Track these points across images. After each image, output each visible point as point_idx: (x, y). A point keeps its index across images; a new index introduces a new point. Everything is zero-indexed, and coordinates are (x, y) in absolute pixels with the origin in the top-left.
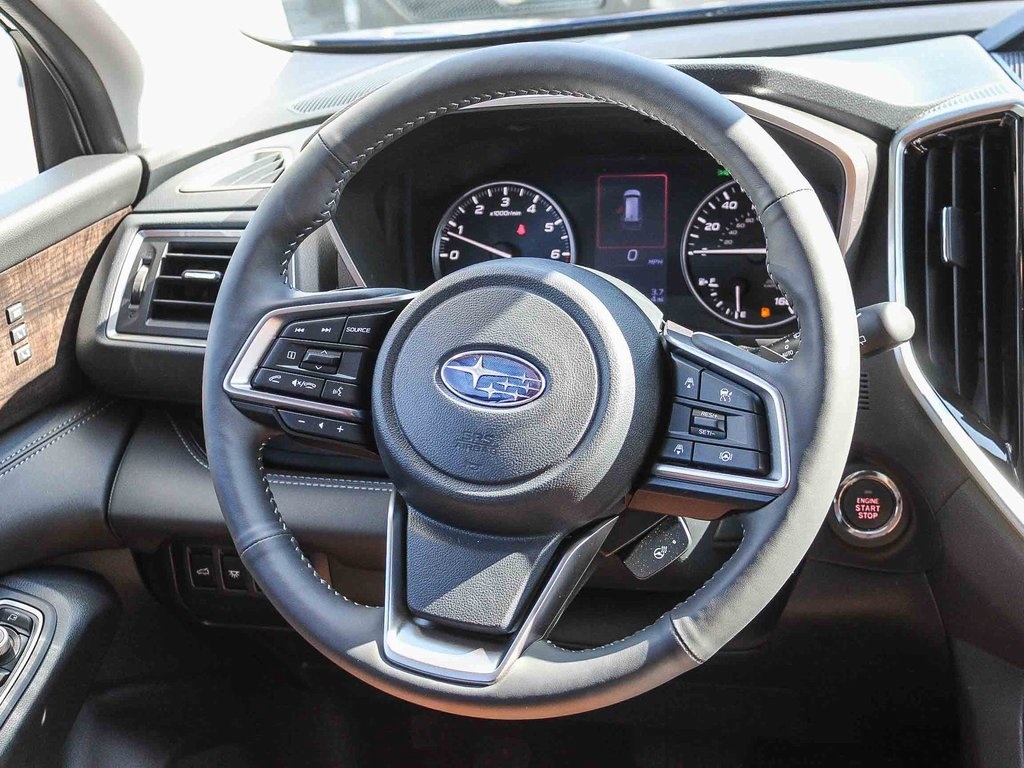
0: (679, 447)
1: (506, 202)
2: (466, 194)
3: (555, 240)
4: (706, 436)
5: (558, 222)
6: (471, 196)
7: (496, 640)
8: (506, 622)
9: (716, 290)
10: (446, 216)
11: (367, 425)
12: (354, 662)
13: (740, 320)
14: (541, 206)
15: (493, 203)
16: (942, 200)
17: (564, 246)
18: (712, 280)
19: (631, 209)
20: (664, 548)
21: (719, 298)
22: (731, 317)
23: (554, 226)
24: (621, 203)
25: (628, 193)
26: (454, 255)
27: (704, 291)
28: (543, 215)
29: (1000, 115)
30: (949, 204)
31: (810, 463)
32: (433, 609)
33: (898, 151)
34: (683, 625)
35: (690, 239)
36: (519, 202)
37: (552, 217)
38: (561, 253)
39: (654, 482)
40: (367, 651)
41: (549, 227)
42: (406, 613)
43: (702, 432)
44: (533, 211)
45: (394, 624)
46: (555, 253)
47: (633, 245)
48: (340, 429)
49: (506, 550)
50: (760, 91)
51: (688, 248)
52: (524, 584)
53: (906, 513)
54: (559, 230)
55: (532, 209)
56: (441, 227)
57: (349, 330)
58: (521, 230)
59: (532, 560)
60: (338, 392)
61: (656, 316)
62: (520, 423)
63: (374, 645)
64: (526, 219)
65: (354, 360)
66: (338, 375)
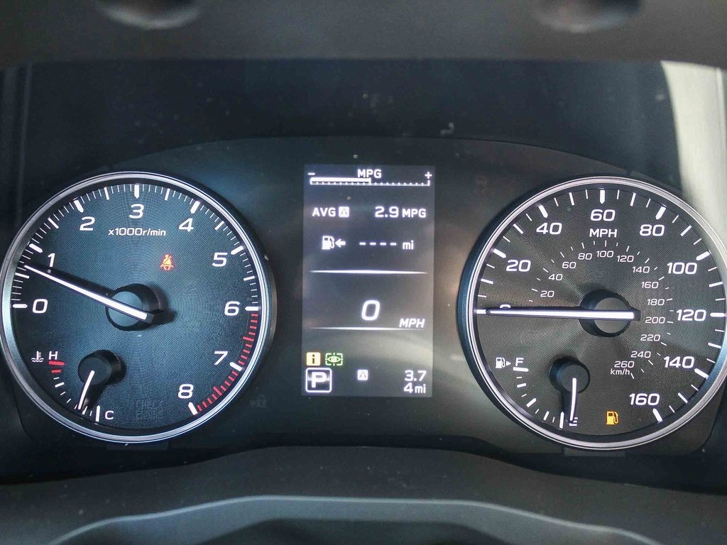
1: (139, 211)
2: (62, 195)
3: (232, 284)
5: (237, 251)
6: (70, 198)
13: (570, 430)
14: (204, 220)
15: (114, 212)
17: (248, 295)
18: (518, 360)
21: (531, 393)
22: (553, 426)
23: (230, 257)
26: (40, 306)
27: (505, 380)
28: (209, 238)
35: (481, 287)
37: (226, 241)
38: (242, 308)
41: (220, 260)
44: (190, 228)
46: (231, 307)
54: (239, 264)
55: (188, 226)
64: (177, 243)
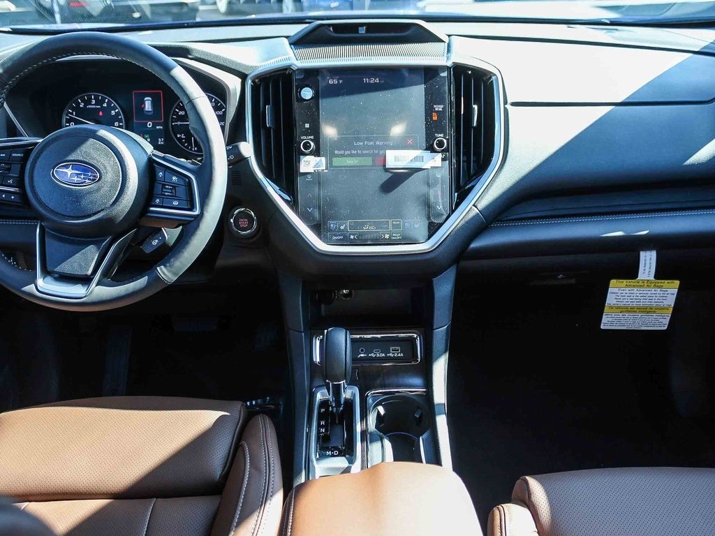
0: (158, 200)
1: (94, 102)
2: (76, 99)
3: (116, 118)
4: (168, 195)
5: (117, 111)
6: (78, 99)
7: (85, 280)
8: (90, 272)
9: (184, 139)
10: (67, 107)
11: (23, 195)
12: (25, 293)
13: (195, 150)
14: (109, 103)
15: (88, 102)
16: (267, 102)
17: (120, 121)
18: (183, 135)
19: (148, 106)
20: (157, 241)
22: (191, 150)
23: (115, 112)
24: (143, 103)
25: (146, 99)
26: (72, 124)
27: (180, 139)
28: (110, 108)
29: (286, 69)
30: (269, 104)
31: (207, 205)
32: (58, 269)
33: (249, 83)
34: (161, 269)
35: (173, 118)
36: (99, 102)
37: (114, 108)
38: (119, 124)
39: (149, 214)
40: (30, 288)
41: (113, 113)
42: (46, 272)
43: (166, 194)
45: (41, 276)
46: (116, 124)
47: (150, 120)
48: (13, 197)
49: (88, 244)
50: (190, 57)
51: (172, 122)
52: (96, 257)
53: (258, 224)
54: (117, 114)
55: (105, 105)
56: (66, 112)
57: (13, 155)
58: (101, 113)
59: (99, 248)
60: (11, 181)
61: (149, 149)
62: (89, 193)
63: (33, 286)
64: (103, 109)
65: (17, 167)
66: (10, 175)
